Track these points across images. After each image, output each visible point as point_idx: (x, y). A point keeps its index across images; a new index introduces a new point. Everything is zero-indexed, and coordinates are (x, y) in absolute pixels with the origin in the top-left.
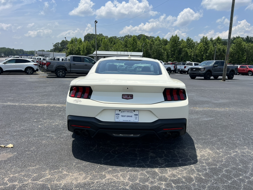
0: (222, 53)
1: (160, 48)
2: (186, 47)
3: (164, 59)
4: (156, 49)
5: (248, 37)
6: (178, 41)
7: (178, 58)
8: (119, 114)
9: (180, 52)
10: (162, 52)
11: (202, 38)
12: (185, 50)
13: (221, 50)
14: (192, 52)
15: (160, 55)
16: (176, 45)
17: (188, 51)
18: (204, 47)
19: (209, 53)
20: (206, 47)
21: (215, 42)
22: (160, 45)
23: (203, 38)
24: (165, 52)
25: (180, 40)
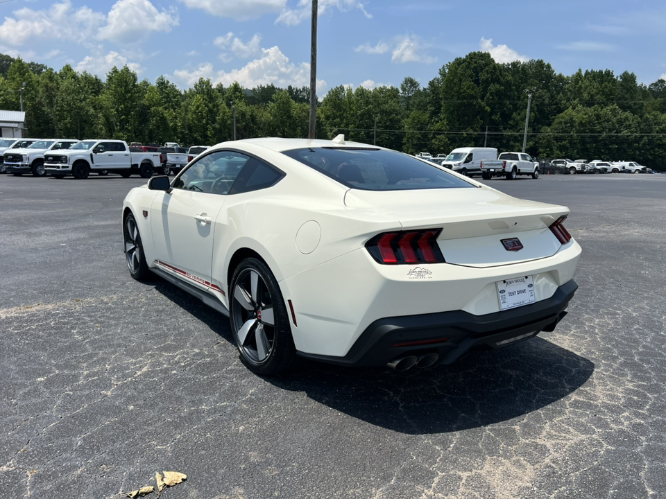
0: (249, 122)
1: (81, 101)
2: (158, 104)
3: (98, 133)
4: (69, 105)
5: (290, 87)
6: (134, 86)
7: (141, 132)
8: (504, 291)
9: (144, 115)
10: (90, 113)
11: (198, 82)
12: (159, 113)
13: (248, 117)
14: (176, 118)
15: (85, 121)
16: (132, 96)
17: (166, 114)
18: (207, 106)
19: (219, 121)
20: (210, 105)
21: (231, 96)
22: (79, 92)
23: (200, 83)
24: (100, 115)
25: (139, 82)
